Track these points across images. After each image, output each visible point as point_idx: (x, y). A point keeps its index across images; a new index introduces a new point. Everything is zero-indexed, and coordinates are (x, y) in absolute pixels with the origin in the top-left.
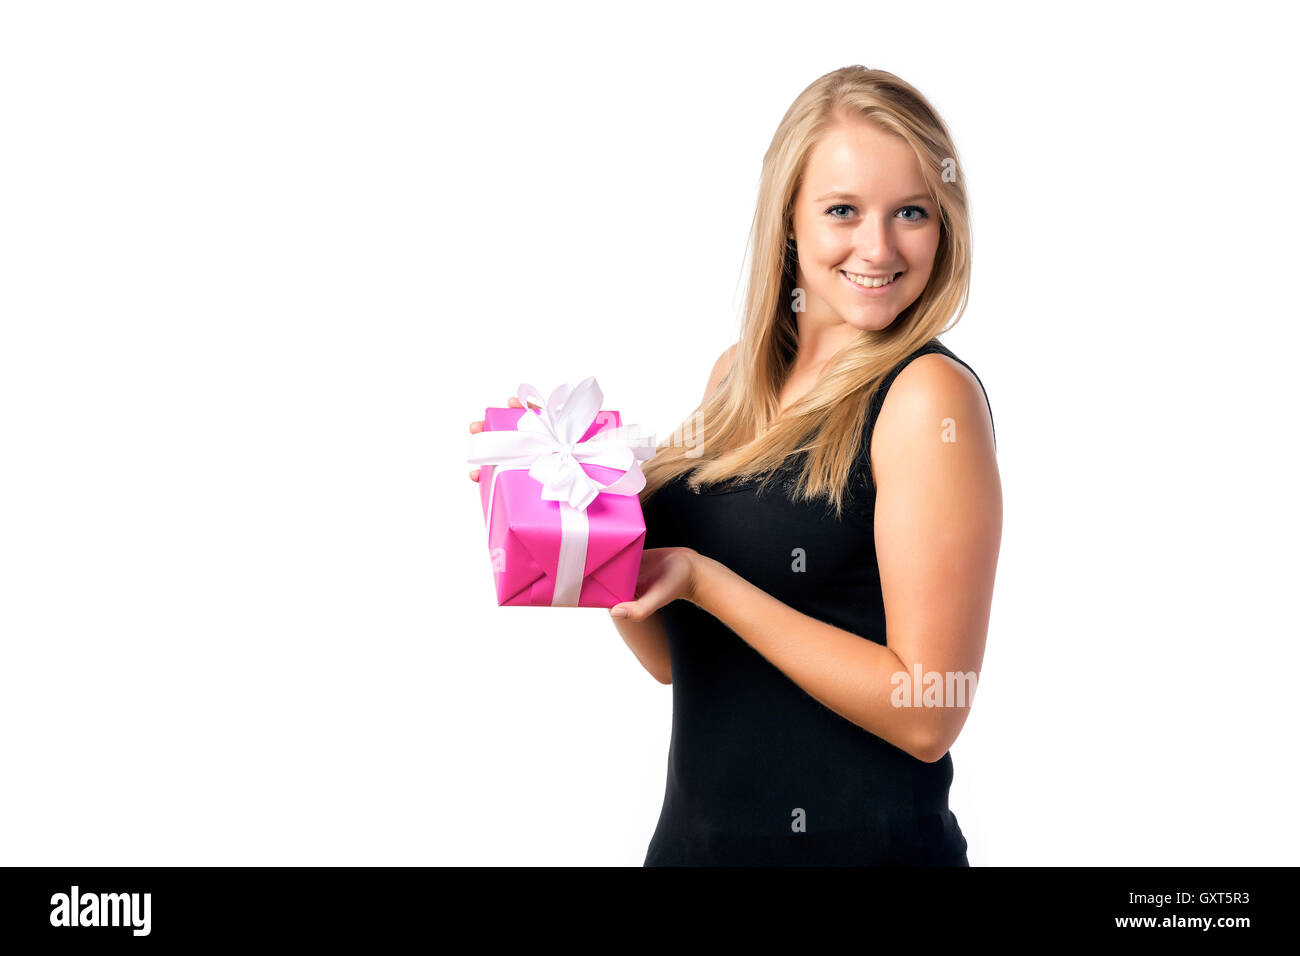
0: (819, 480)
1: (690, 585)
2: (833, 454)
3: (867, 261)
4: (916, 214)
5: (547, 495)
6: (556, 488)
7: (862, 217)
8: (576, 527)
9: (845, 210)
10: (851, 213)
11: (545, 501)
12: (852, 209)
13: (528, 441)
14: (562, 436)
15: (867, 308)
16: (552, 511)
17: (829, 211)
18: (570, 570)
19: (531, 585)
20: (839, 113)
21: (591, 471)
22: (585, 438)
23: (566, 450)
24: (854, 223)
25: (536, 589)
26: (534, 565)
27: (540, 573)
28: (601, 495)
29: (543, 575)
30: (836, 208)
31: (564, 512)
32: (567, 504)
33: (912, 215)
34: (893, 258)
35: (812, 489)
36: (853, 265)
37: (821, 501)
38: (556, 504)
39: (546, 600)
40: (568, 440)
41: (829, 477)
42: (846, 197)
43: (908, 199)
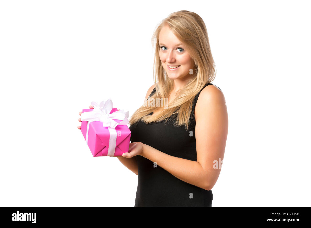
0: (182, 121)
1: (142, 151)
2: (185, 114)
5: (105, 125)
6: (107, 124)
7: (168, 50)
8: (113, 133)
11: (104, 127)
14: (105, 113)
16: (106, 130)
18: (112, 145)
19: (102, 150)
22: (111, 113)
23: (107, 116)
24: (166, 52)
25: (103, 151)
26: (103, 144)
27: (105, 146)
28: (118, 126)
29: (105, 147)
31: (109, 129)
32: (110, 127)
35: (180, 123)
37: (183, 126)
38: (107, 128)
39: (105, 155)
40: (107, 113)
41: (184, 120)
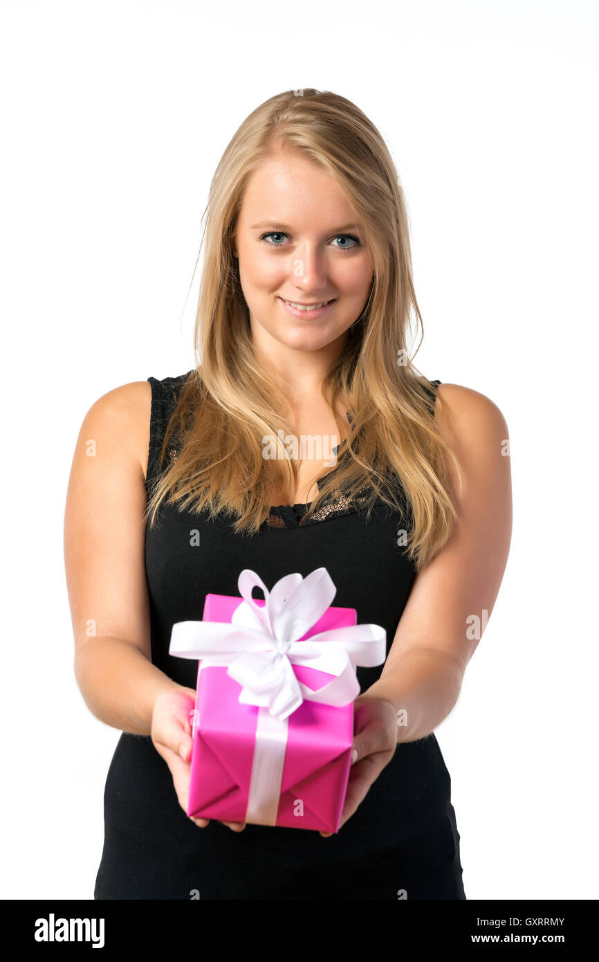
3: (299, 288)
4: (349, 243)
5: (246, 698)
6: (257, 692)
7: (295, 244)
8: (273, 734)
9: (280, 236)
10: (285, 240)
11: (244, 706)
12: (286, 236)
13: (237, 636)
14: (279, 633)
15: (301, 329)
17: (264, 237)
18: (264, 785)
20: (277, 144)
21: (300, 674)
22: (304, 638)
23: (281, 647)
24: (287, 250)
26: (227, 776)
27: (232, 786)
28: (307, 703)
29: (235, 789)
30: (271, 234)
31: (262, 719)
32: (266, 710)
33: (347, 243)
34: (324, 285)
36: (287, 292)
38: (256, 709)
40: (287, 638)
42: (278, 226)
43: (341, 229)
